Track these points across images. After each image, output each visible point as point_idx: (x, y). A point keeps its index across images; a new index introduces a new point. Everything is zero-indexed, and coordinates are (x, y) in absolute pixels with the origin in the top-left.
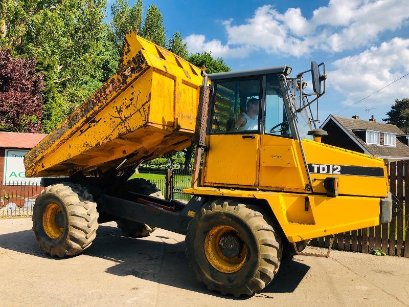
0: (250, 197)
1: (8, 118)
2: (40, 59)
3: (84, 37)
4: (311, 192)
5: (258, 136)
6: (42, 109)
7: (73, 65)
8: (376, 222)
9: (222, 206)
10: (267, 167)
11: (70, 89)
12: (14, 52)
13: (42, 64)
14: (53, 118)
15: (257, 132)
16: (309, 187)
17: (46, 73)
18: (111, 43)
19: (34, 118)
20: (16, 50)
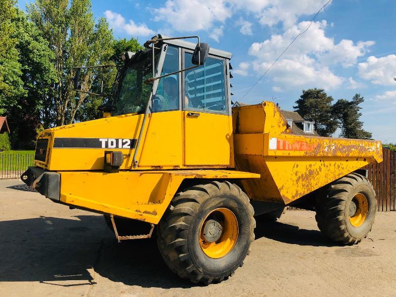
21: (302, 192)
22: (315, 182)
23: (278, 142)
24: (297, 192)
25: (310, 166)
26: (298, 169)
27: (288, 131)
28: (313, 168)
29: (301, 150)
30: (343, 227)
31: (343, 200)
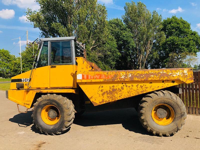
21: (108, 100)
22: (118, 96)
23: (83, 76)
24: (103, 100)
25: (113, 86)
26: (103, 88)
27: (93, 69)
28: (115, 88)
29: (100, 78)
30: (145, 123)
31: (144, 107)
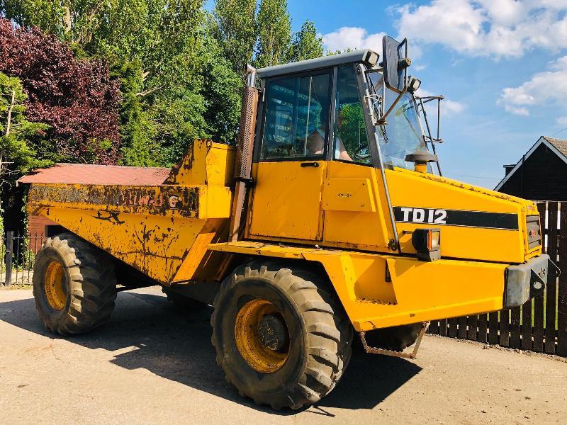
0: (296, 257)
1: (72, 144)
2: (116, 63)
3: (177, 30)
4: (397, 252)
5: (323, 164)
6: (120, 131)
7: (162, 70)
8: (498, 305)
9: (259, 271)
10: (334, 212)
11: (159, 105)
12: (81, 51)
13: (119, 68)
14: (135, 145)
15: (323, 157)
16: (394, 245)
17: (125, 81)
18: (214, 40)
19: (107, 143)
20: (85, 49)
